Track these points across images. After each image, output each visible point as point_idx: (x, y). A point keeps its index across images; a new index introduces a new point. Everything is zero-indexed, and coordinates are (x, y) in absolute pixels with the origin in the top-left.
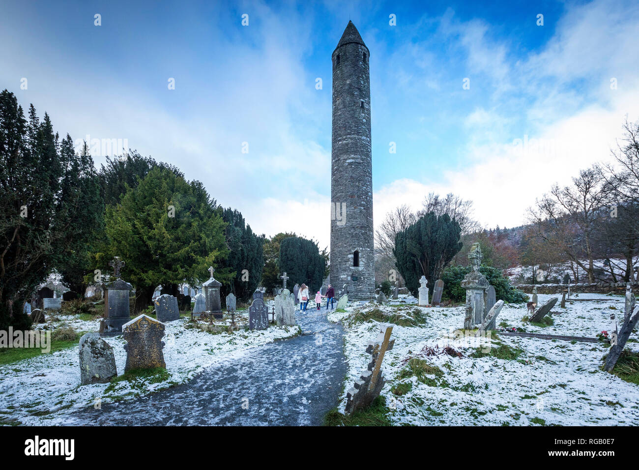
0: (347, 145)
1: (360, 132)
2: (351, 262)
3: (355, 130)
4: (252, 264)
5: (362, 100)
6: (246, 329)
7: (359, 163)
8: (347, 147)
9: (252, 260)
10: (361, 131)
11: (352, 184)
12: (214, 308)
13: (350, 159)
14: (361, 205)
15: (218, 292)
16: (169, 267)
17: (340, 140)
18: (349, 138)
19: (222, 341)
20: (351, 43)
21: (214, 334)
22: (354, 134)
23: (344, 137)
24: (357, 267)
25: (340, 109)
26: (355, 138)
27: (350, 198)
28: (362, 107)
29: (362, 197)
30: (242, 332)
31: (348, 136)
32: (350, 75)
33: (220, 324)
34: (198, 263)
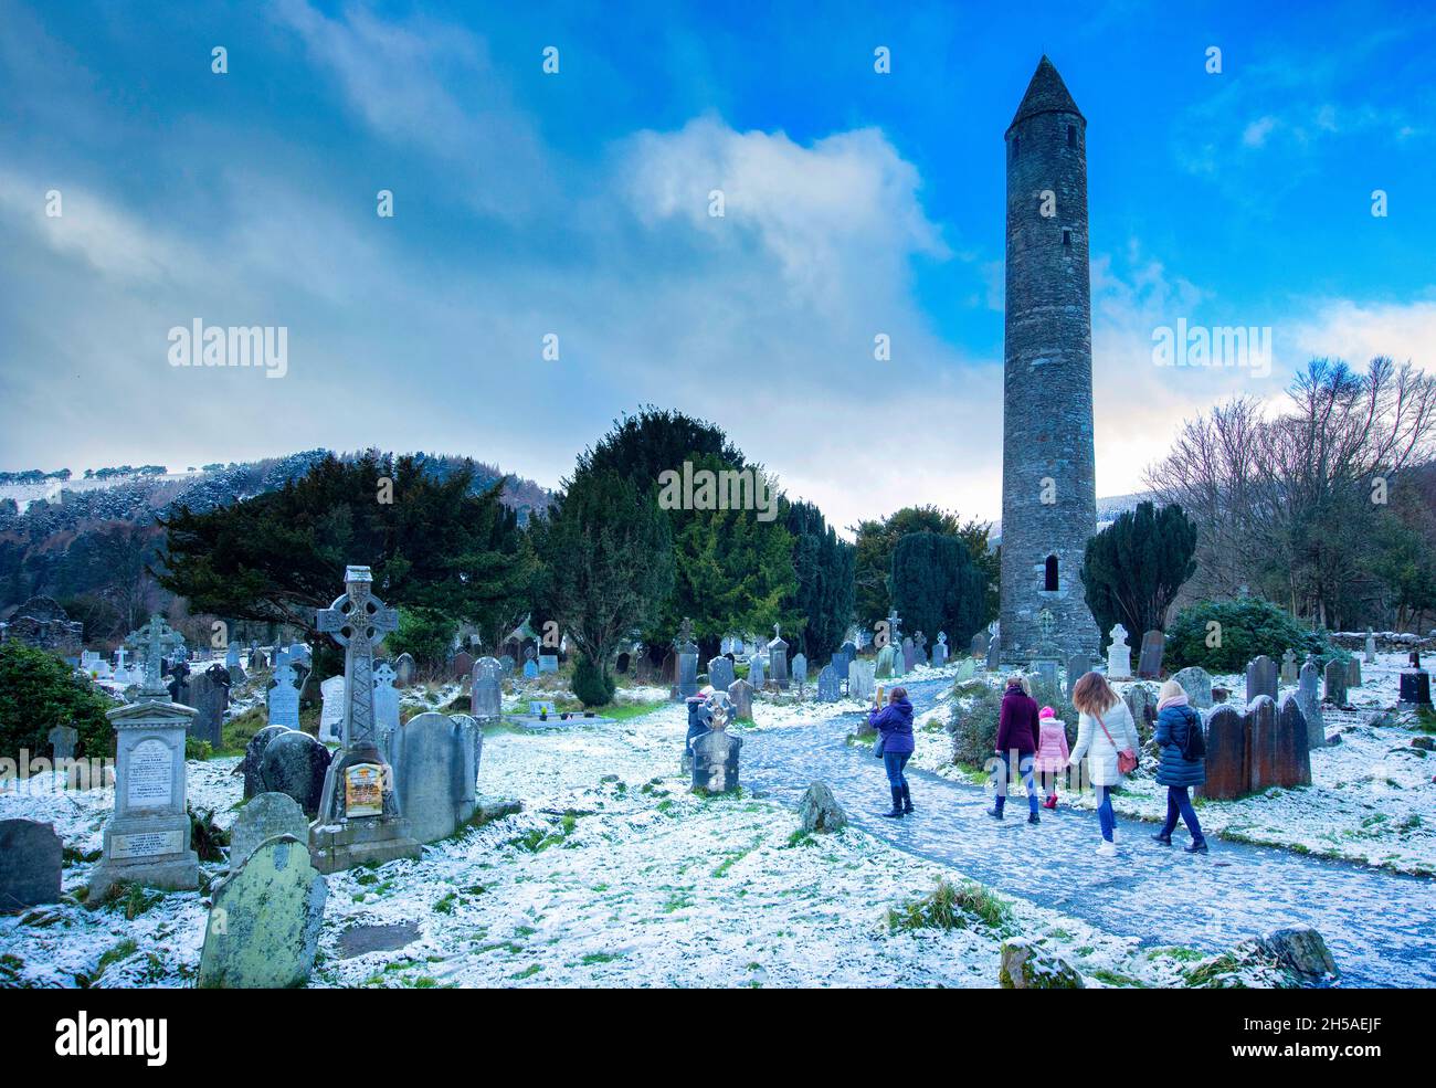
0: (1033, 327)
1: (1061, 299)
2: (1041, 581)
3: (1050, 295)
4: (834, 601)
5: (1065, 228)
6: (816, 700)
7: (1059, 365)
8: (1033, 333)
9: (834, 592)
10: (1063, 295)
11: (1042, 411)
12: (780, 676)
13: (1038, 357)
14: (1062, 455)
15: (785, 655)
16: (715, 614)
17: (1018, 319)
18: (1037, 313)
19: (789, 712)
20: (1043, 112)
21: (781, 705)
22: (1047, 304)
23: (1028, 311)
24: (1054, 592)
25: (1019, 253)
26: (1050, 311)
27: (1039, 442)
28: (1067, 241)
29: (1065, 436)
30: (810, 703)
31: (1036, 309)
32: (1039, 181)
33: (787, 695)
34: (755, 608)
